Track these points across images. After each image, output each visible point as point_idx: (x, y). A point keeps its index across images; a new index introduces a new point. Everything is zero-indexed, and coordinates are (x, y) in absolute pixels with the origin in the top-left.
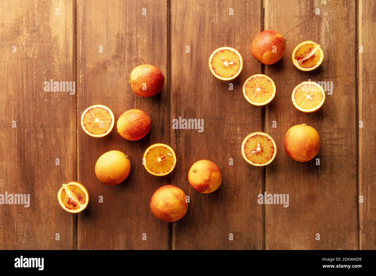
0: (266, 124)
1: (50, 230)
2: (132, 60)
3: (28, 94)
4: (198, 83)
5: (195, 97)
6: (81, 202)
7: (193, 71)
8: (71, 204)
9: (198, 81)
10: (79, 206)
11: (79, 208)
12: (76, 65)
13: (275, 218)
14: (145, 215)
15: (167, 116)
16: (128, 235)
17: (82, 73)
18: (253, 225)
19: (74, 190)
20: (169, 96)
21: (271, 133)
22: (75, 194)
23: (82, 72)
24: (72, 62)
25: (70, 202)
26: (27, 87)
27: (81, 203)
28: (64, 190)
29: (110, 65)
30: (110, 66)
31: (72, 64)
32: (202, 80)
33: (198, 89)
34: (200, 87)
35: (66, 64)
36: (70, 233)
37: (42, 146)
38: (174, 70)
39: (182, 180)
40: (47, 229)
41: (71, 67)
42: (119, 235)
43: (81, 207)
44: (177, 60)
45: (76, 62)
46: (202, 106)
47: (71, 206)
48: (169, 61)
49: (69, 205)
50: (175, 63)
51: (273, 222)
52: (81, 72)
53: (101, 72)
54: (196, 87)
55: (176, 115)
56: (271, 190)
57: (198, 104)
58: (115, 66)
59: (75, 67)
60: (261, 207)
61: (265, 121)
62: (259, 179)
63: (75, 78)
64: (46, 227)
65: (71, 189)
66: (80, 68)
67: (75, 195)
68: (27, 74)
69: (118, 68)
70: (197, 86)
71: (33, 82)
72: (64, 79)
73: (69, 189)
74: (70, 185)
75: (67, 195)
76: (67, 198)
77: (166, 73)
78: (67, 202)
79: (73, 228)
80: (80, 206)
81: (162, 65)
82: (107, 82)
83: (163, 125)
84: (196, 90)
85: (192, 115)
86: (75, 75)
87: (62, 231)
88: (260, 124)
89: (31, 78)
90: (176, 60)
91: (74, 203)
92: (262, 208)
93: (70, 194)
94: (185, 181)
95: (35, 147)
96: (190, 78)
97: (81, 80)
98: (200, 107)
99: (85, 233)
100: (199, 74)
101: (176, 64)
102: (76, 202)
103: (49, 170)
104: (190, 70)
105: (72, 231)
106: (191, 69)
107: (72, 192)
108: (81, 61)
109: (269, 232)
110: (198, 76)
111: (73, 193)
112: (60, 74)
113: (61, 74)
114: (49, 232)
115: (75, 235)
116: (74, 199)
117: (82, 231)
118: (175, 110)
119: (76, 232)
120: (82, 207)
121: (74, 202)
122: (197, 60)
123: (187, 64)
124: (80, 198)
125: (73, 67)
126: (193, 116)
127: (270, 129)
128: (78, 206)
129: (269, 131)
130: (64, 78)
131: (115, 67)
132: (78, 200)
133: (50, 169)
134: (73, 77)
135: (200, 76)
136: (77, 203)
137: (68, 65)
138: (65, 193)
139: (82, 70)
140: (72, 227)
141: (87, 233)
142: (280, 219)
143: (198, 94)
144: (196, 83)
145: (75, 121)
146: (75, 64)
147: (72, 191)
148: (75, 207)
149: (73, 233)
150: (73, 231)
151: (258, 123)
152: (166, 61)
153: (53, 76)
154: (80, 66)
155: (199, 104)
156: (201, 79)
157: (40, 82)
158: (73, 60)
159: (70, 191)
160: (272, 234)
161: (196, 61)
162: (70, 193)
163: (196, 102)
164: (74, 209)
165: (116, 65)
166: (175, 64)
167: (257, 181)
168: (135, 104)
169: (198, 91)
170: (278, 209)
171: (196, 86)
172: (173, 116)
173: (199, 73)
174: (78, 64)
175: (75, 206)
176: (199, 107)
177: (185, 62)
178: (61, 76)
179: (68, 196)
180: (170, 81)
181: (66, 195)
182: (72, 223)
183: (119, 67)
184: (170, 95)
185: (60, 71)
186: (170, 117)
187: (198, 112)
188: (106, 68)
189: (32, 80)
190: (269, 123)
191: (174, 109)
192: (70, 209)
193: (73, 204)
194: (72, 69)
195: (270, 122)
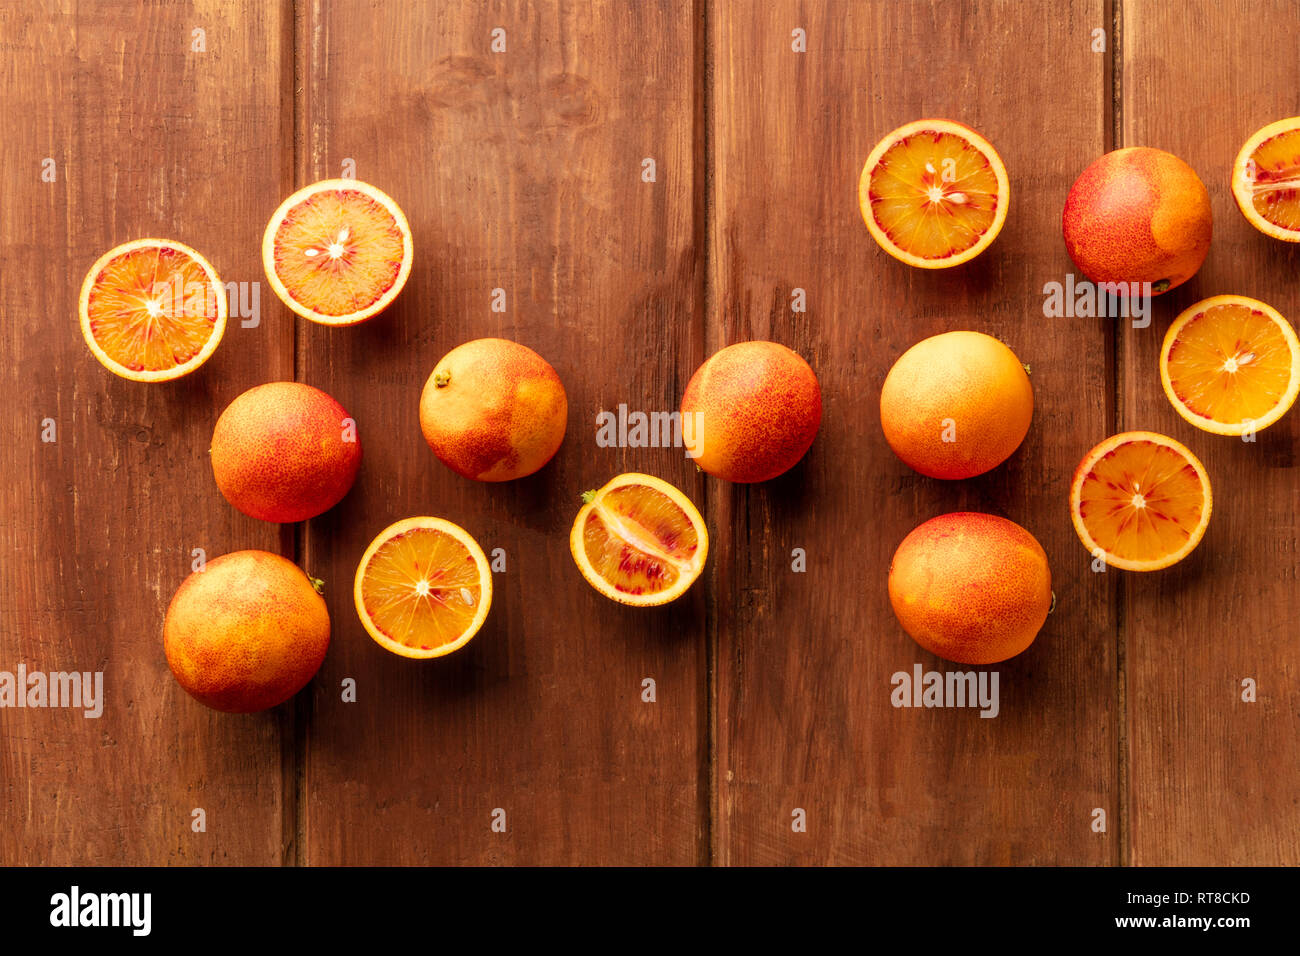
0: (1124, 369)
1: (181, 832)
2: (543, 82)
3: (84, 232)
4: (830, 184)
5: (817, 248)
6: (677, 551)
7: (809, 131)
8: (636, 570)
9: (830, 177)
10: (673, 571)
11: (674, 578)
12: (295, 105)
13: (1167, 779)
14: (596, 763)
15: (694, 328)
16: (522, 852)
17: (321, 139)
18: (1072, 809)
19: (633, 506)
20: (703, 241)
21: (1145, 403)
22: (643, 525)
23: (322, 133)
24: (278, 93)
25: (630, 565)
26: (82, 198)
27: (679, 557)
28: (593, 518)
29: (445, 105)
30: (443, 111)
31: (278, 99)
32: (849, 171)
33: (827, 213)
34: (836, 202)
35: (253, 100)
36: (269, 842)
37: (147, 459)
38: (723, 126)
39: (760, 610)
40: (169, 827)
41: (276, 113)
42: (483, 850)
43: (680, 571)
44: (737, 85)
45: (294, 91)
46: (845, 286)
47: (640, 579)
48: (701, 91)
49: (629, 576)
50: (728, 97)
51: (1156, 793)
52: (316, 135)
53: (405, 135)
54: (821, 204)
55: (734, 323)
56: (1148, 654)
57: (829, 276)
58: (468, 109)
59: (292, 115)
60: (1106, 731)
61: (1123, 352)
62: (1095, 604)
63: (291, 162)
64: (164, 818)
65: (621, 507)
66: (315, 116)
67: (642, 529)
68: (81, 144)
69: (480, 117)
70: (827, 196)
71: (106, 178)
72: (244, 165)
73: (615, 510)
74: (618, 490)
75: (611, 536)
76: (612, 547)
77: (691, 142)
78: (617, 564)
79: (283, 820)
80: (676, 569)
81: (674, 104)
82: (434, 182)
83: (676, 367)
84: (821, 216)
85: (806, 325)
86: (292, 150)
87: (233, 834)
88: (1098, 365)
89: (96, 161)
90: (733, 84)
91: (650, 561)
92: (1110, 736)
93: (621, 529)
94: (771, 616)
95: (115, 463)
96: (793, 164)
97: (316, 169)
98: (836, 290)
99: (337, 842)
100: (833, 147)
101: (733, 100)
102: (656, 559)
103: (176, 565)
104: (793, 128)
105: (278, 835)
106: (801, 121)
107: (629, 520)
108: (319, 87)
109: (1139, 837)
110: (830, 150)
111: (636, 523)
112: (226, 142)
113: (230, 144)
114: (177, 839)
115: (293, 854)
116: (646, 545)
117: (324, 836)
118: (728, 302)
119: (297, 841)
120: (685, 573)
121: (649, 556)
122: (827, 82)
123: (779, 100)
124: (670, 537)
125: (281, 111)
126: (808, 332)
127: (1144, 385)
128: (668, 571)
129: (1137, 395)
130: (245, 161)
131: (467, 111)
132: (665, 546)
133: (180, 562)
134: (283, 155)
135: (839, 153)
136: (664, 562)
137: (259, 102)
138: (602, 529)
139: (322, 124)
140: (277, 816)
141: (343, 842)
142: (1189, 783)
143: (827, 234)
144: (821, 186)
145: (291, 350)
146: (289, 99)
147: (630, 516)
148: (657, 577)
149: (283, 841)
150: (284, 834)
151: (1090, 360)
152: (691, 88)
153: (193, 151)
154: (314, 111)
155: (833, 276)
156: (844, 168)
157: (138, 178)
158: (281, 83)
159: (622, 519)
160: (1155, 846)
161: (822, 87)
162: (623, 523)
163: (820, 270)
164: (654, 588)
165: (470, 106)
166: (728, 101)
167: (1087, 614)
168: (555, 275)
169: (827, 222)
170: (1181, 738)
171: (821, 197)
172: (721, 330)
173: (834, 140)
174: (303, 101)
175: (654, 574)
176: (832, 288)
177: (773, 94)
178: (229, 151)
179: (618, 537)
180: (706, 178)
181: (606, 536)
182: (278, 799)
183: (485, 113)
184: (706, 237)
185: (225, 131)
186: (705, 334)
187: (828, 309)
188: (428, 119)
189: (103, 170)
190: (1139, 359)
191: (725, 299)
192: (639, 591)
193: (646, 569)
194: (277, 121)
195: (1143, 356)
